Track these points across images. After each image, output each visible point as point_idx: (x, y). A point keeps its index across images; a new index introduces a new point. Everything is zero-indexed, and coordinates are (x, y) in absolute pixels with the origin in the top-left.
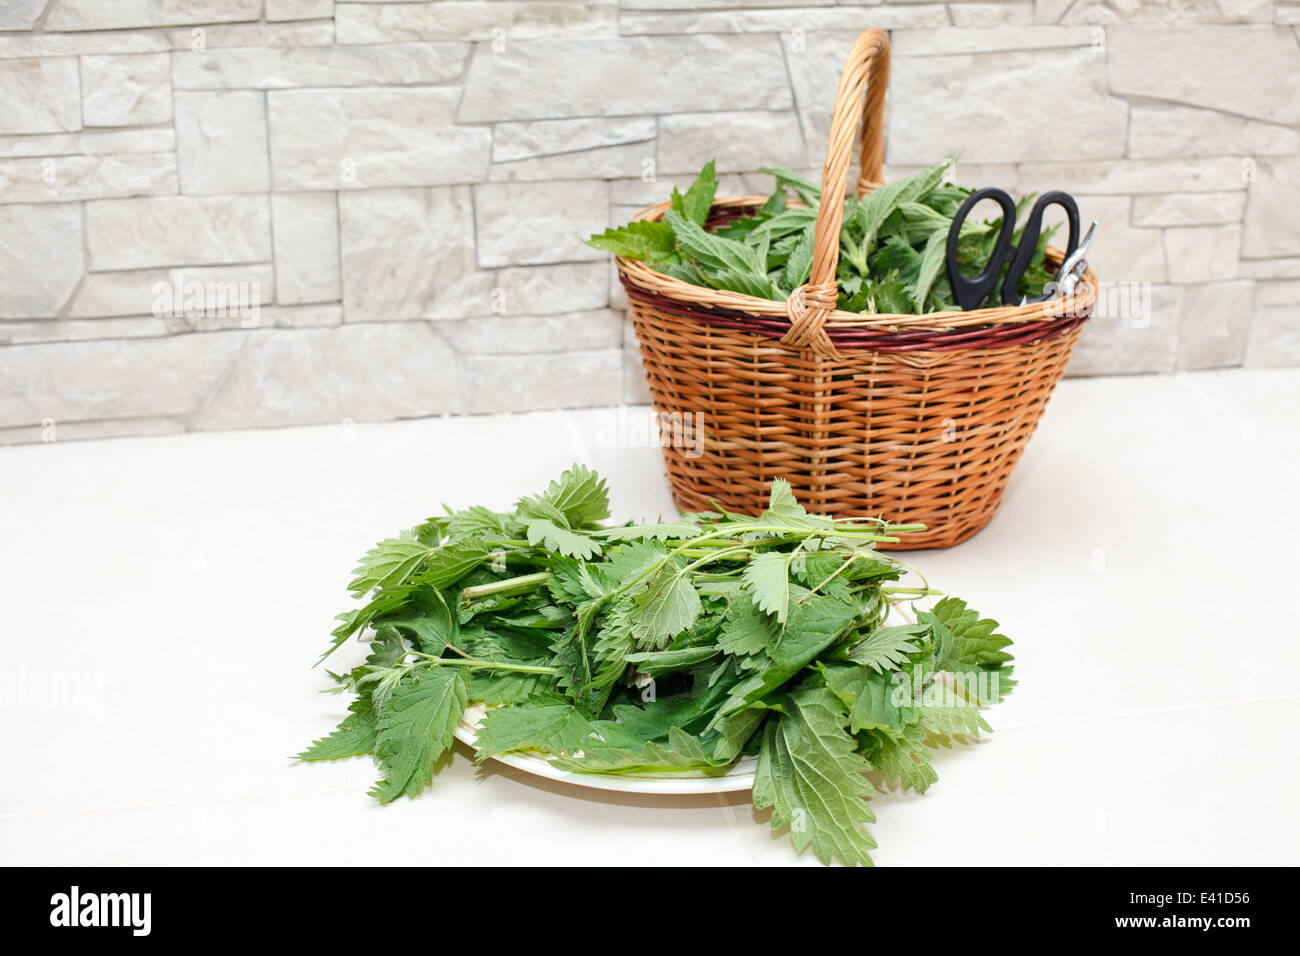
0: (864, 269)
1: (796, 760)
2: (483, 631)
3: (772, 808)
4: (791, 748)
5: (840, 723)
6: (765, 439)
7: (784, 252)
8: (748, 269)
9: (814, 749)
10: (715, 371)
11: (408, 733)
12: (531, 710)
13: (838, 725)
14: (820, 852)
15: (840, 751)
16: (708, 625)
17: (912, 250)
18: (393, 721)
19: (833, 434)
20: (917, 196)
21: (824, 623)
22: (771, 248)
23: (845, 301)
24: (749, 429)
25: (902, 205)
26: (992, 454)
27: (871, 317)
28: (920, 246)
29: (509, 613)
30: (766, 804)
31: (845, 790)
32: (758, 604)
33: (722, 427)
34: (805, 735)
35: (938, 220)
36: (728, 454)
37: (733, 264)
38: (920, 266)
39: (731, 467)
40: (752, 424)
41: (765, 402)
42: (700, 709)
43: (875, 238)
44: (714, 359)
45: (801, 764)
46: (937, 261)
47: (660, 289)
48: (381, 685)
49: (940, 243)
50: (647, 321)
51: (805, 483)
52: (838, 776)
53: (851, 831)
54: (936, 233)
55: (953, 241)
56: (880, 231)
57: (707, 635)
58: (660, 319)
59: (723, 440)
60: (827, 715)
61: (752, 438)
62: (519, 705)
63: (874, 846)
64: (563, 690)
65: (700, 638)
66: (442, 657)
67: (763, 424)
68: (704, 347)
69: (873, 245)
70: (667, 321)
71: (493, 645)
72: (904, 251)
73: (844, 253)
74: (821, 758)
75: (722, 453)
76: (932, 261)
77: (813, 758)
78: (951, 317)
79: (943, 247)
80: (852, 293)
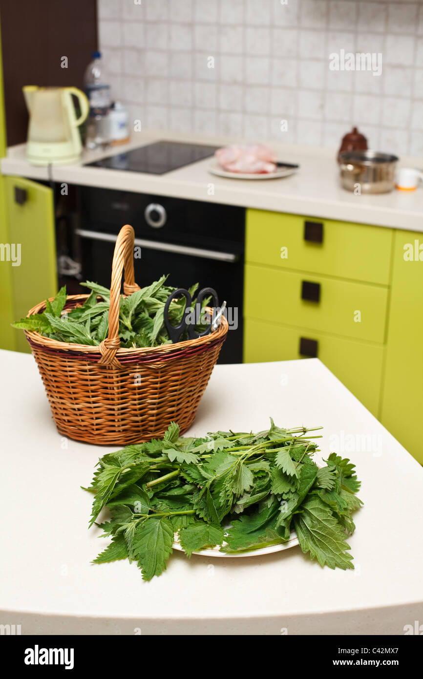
0: (130, 327)
1: (313, 531)
2: (157, 500)
3: (309, 551)
4: (309, 526)
5: (330, 513)
6: (94, 403)
7: (96, 323)
8: (83, 335)
9: (320, 525)
10: (71, 376)
11: (146, 549)
12: (192, 529)
13: (329, 514)
14: (330, 565)
15: (331, 524)
16: (264, 483)
17: (150, 318)
18: (137, 545)
19: (122, 398)
20: (150, 295)
21: (309, 475)
22: (91, 322)
23: (124, 343)
24: (87, 399)
25: (145, 299)
26: (190, 399)
27: (134, 349)
28: (153, 315)
29: (166, 490)
30: (307, 550)
31: (336, 539)
32: (286, 472)
33: (76, 399)
34: (314, 520)
35: (160, 304)
36: (79, 410)
37: (76, 333)
38: (153, 325)
39: (81, 415)
40: (89, 397)
41: (93, 388)
42: (267, 517)
43: (134, 313)
44: (70, 371)
45: (315, 532)
46: (160, 323)
47: (45, 344)
48: (127, 530)
49: (161, 315)
50: (41, 357)
51: (113, 419)
52: (332, 534)
53: (342, 554)
54: (160, 310)
55: (167, 313)
56: (136, 310)
57: (263, 487)
58: (46, 356)
59: (77, 404)
60: (322, 511)
61: (90, 403)
62: (186, 528)
63: (352, 558)
64: (202, 519)
65: (261, 489)
66: (149, 514)
67: (93, 397)
68: (66, 367)
69: (133, 317)
70: (48, 357)
71: (164, 505)
72: (147, 319)
73: (122, 321)
74: (324, 528)
75: (77, 410)
76: (158, 323)
77: (320, 529)
78: (167, 346)
79: (163, 316)
80: (127, 340)
